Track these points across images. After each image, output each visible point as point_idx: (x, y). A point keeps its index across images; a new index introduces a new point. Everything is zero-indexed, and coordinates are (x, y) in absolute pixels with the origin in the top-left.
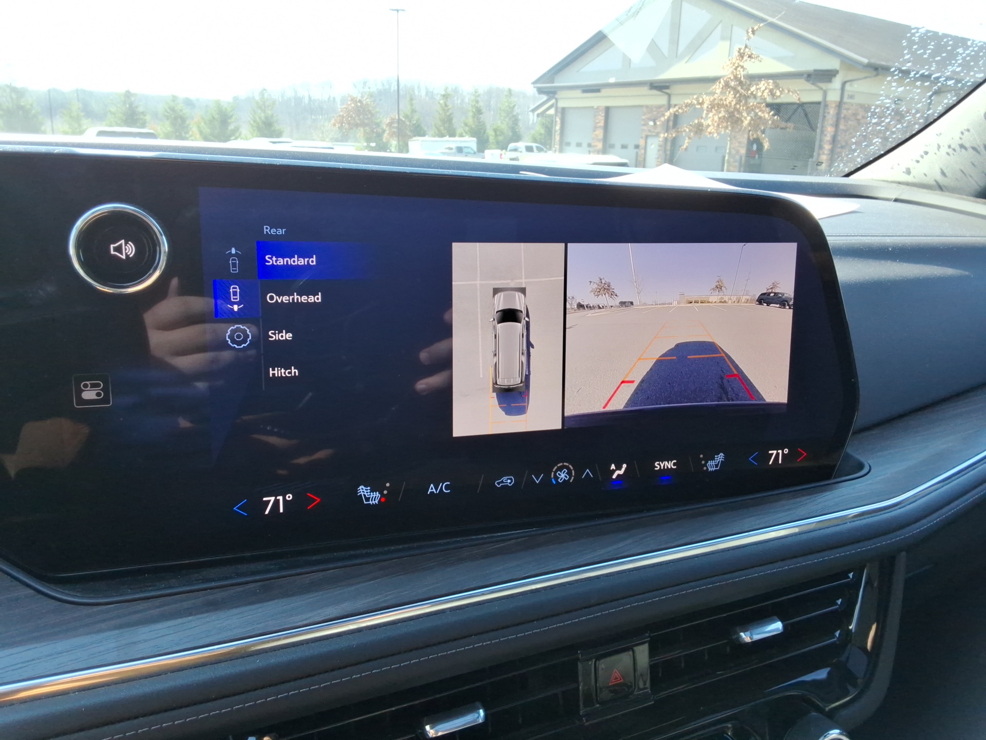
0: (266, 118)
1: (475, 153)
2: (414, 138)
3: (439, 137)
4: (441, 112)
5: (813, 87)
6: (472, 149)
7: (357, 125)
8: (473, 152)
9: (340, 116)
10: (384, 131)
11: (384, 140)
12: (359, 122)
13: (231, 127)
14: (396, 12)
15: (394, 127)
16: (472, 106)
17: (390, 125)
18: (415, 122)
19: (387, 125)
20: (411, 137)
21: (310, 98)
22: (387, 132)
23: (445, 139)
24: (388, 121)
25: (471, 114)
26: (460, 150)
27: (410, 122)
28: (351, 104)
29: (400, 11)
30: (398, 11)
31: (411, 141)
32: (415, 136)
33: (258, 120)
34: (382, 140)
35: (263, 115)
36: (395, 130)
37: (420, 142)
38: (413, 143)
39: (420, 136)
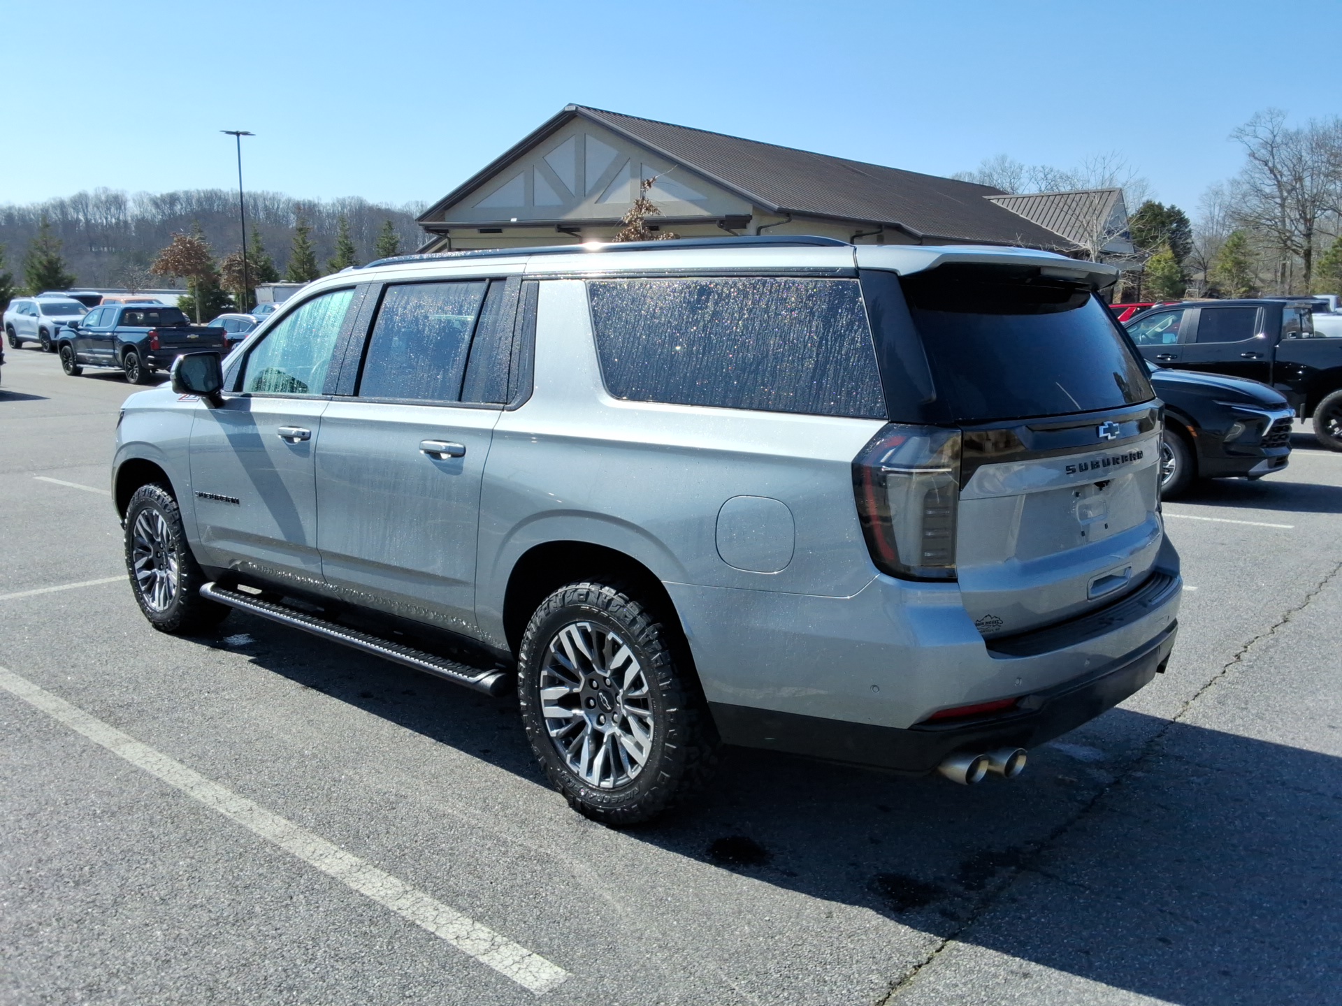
0: (50, 262)
2: (263, 284)
3: (298, 282)
4: (297, 251)
5: (728, 233)
7: (187, 272)
9: (162, 260)
10: (220, 276)
11: (221, 287)
12: (189, 267)
14: (235, 136)
15: (234, 271)
16: (340, 242)
17: (228, 268)
18: (263, 263)
19: (224, 268)
20: (258, 283)
21: (87, 221)
22: (225, 277)
24: (226, 263)
25: (339, 253)
27: (256, 263)
28: (177, 246)
29: (241, 136)
30: (238, 134)
31: (258, 288)
32: (264, 281)
33: (38, 266)
34: (219, 287)
35: (44, 259)
36: (236, 274)
37: (271, 289)
38: (262, 290)
39: (270, 281)
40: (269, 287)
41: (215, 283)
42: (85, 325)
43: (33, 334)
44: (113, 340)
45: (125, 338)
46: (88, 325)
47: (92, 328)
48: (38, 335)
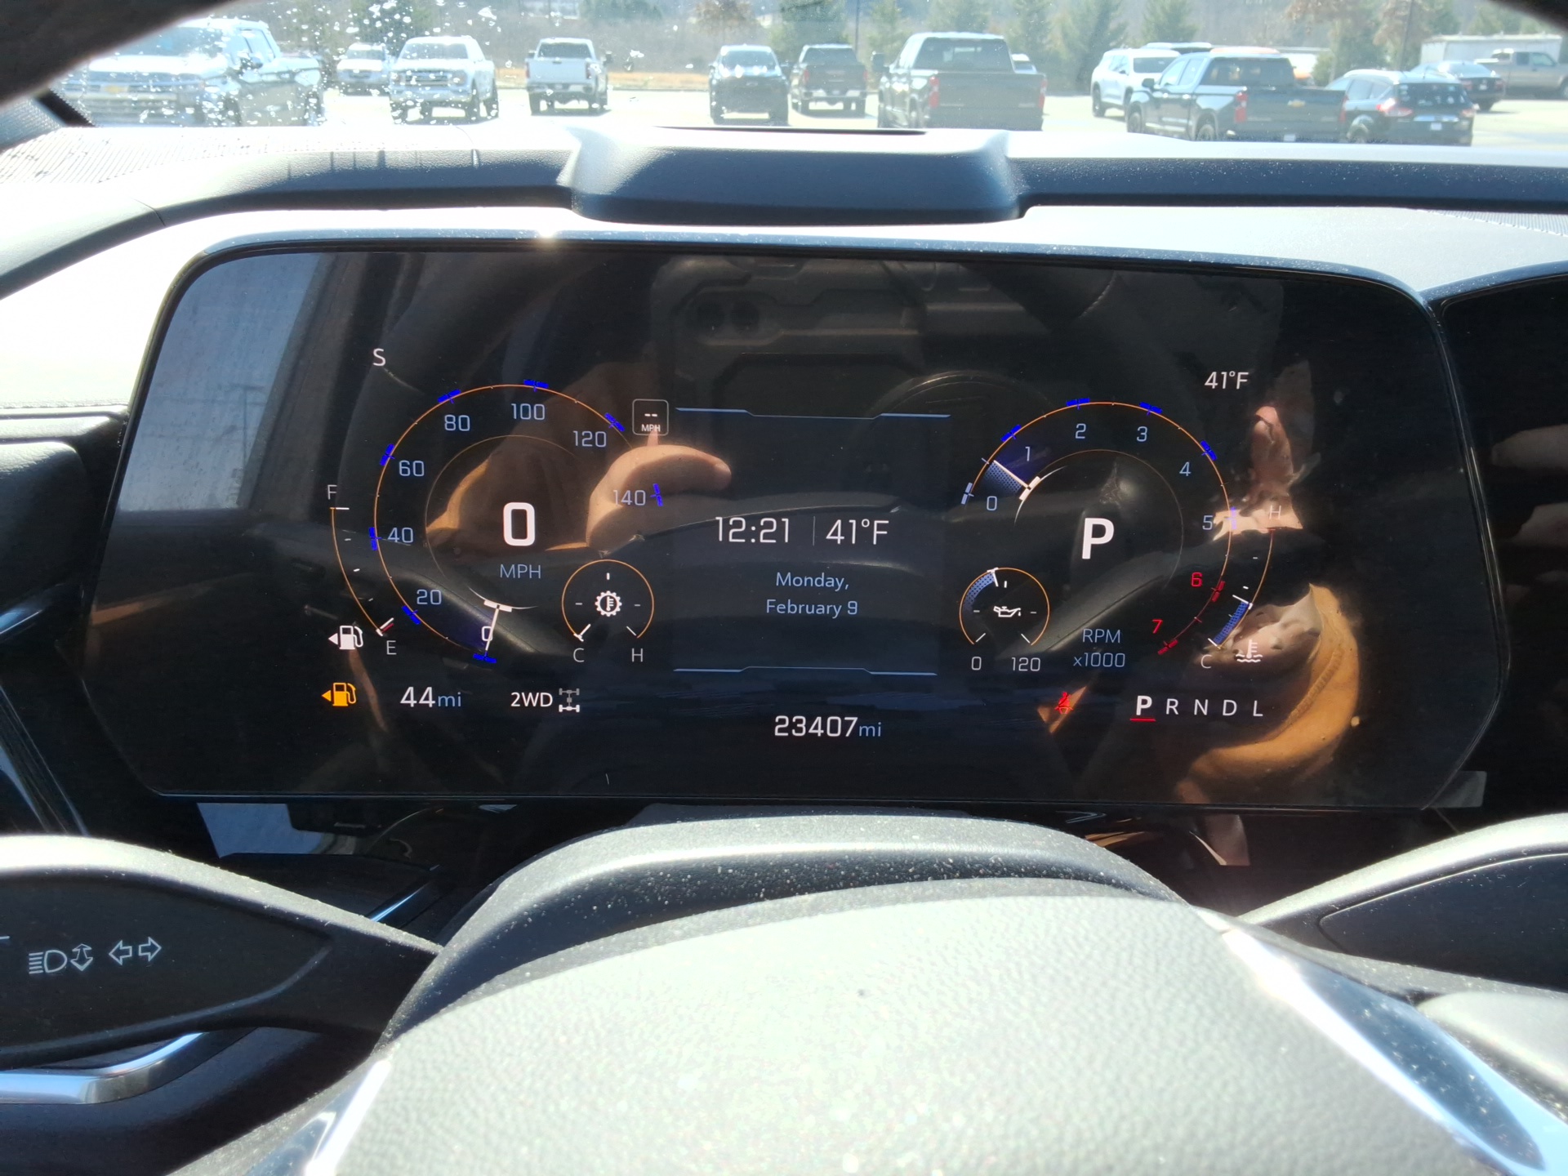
1: (1554, 65)
2: (1435, 38)
3: (1484, 33)
6: (1548, 56)
7: (1331, 16)
8: (1549, 63)
10: (1378, 25)
11: (1376, 42)
12: (1335, 9)
13: (1113, 25)
15: (1398, 18)
17: (1392, 13)
18: (1441, 6)
19: (1385, 14)
20: (1426, 36)
22: (1385, 26)
23: (1496, 37)
24: (1389, 6)
26: (1523, 59)
27: (1432, 6)
31: (1426, 43)
32: (1436, 33)
33: (1161, 11)
34: (1371, 41)
35: (1167, 2)
36: (1400, 22)
37: (1444, 44)
38: (1431, 46)
39: (1446, 32)
40: (1441, 41)
41: (1368, 33)
42: (1163, 83)
43: (1118, 97)
44: (1189, 105)
45: (1203, 103)
46: (1167, 84)
47: (1170, 89)
48: (1122, 99)
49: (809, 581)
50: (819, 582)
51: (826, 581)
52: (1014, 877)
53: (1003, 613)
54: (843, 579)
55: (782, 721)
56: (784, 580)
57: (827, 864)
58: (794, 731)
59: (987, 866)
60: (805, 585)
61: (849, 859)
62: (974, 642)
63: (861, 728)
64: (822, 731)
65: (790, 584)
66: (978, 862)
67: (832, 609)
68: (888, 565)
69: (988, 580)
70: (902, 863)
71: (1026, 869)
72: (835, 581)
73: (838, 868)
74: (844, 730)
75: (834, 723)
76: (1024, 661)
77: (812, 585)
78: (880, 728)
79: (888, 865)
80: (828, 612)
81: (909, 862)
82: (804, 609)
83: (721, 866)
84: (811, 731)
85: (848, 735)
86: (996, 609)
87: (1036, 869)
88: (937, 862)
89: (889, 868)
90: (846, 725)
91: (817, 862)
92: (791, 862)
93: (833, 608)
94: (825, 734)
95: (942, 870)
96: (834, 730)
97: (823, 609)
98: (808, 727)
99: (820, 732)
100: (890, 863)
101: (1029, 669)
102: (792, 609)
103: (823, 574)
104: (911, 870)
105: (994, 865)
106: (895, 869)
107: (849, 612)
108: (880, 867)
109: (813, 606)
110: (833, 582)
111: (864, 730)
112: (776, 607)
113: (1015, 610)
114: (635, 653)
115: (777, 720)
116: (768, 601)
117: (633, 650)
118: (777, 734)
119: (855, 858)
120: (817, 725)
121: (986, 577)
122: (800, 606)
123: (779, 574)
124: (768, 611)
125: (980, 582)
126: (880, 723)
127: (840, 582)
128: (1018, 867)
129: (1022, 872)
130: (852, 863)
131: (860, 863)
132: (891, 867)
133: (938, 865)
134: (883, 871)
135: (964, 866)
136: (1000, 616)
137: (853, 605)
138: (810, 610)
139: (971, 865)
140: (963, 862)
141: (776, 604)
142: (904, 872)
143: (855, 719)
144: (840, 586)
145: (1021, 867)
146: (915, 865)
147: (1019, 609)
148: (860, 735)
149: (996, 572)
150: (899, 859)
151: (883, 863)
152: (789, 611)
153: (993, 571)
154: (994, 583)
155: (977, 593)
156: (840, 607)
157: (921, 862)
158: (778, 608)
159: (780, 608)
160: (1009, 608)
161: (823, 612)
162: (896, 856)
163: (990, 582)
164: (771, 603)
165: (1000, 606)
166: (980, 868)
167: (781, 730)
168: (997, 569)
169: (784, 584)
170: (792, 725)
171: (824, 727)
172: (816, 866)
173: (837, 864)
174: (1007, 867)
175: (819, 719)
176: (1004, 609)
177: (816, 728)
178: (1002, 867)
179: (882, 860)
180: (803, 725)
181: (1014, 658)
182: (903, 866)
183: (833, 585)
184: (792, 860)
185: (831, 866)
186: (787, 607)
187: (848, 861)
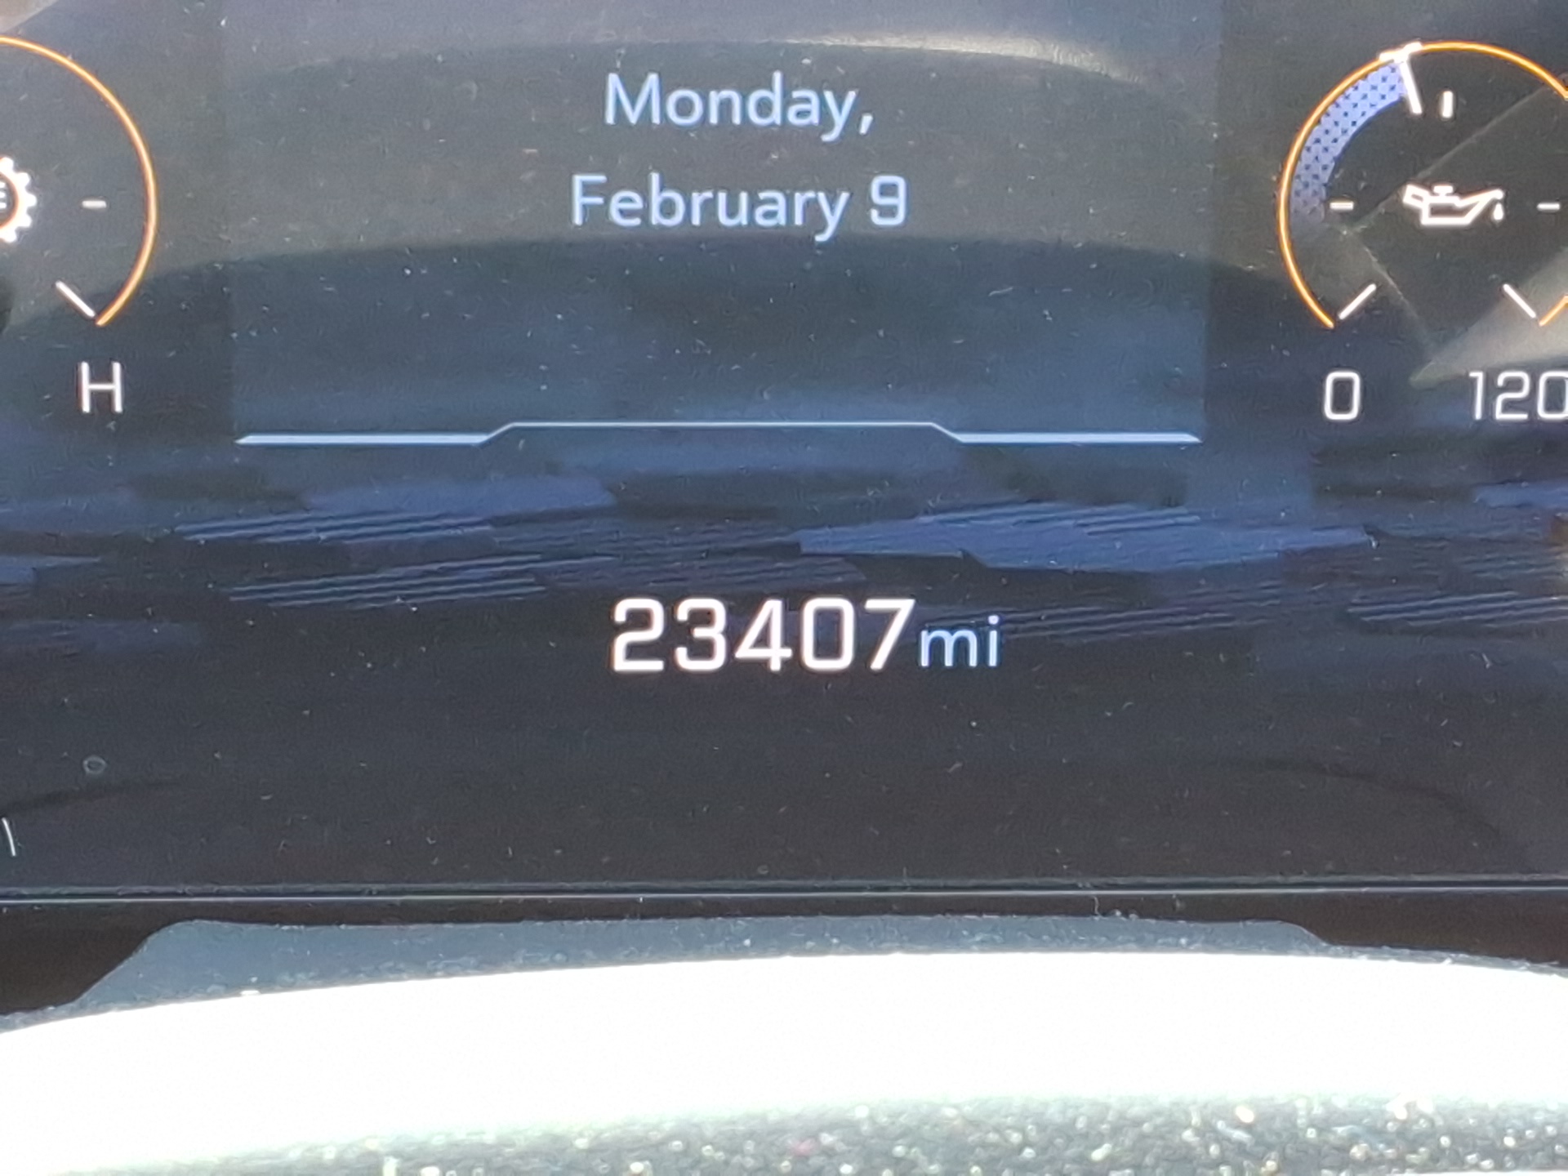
49: (726, 106)
50: (764, 107)
51: (787, 101)
52: (1476, 1167)
53: (1436, 211)
54: (851, 96)
55: (640, 620)
56: (633, 103)
57: (791, 1142)
58: (681, 653)
59: (1376, 1133)
60: (714, 119)
61: (872, 1119)
62: (1333, 315)
63: (926, 638)
64: (788, 653)
65: (656, 119)
66: (1344, 1118)
67: (812, 207)
68: (1021, 48)
69: (1383, 88)
70: (1067, 1132)
71: (1519, 1136)
72: (823, 103)
73: (829, 1152)
74: (866, 646)
75: (828, 623)
76: (1514, 385)
77: (737, 120)
78: (993, 636)
79: (1016, 1138)
80: (798, 220)
81: (1091, 1124)
82: (709, 207)
83: (396, 1154)
84: (745, 651)
85: (878, 663)
86: (1414, 196)
87: (1553, 1140)
88: (1195, 1120)
89: (1020, 1149)
90: (871, 628)
91: (751, 1135)
92: (656, 1136)
93: (816, 201)
94: (794, 664)
95: (1214, 1150)
96: (828, 645)
97: (781, 207)
98: (734, 637)
99: (776, 655)
100: (1022, 1131)
101: (1532, 412)
102: (668, 208)
103: (777, 77)
104: (1098, 1155)
105: (1403, 1131)
106: (1042, 1150)
107: (874, 214)
108: (984, 1145)
109: (744, 197)
110: (814, 107)
111: (937, 646)
112: (607, 202)
113: (1480, 201)
114: (94, 379)
115: (620, 615)
116: (578, 180)
117: (85, 368)
118: (621, 663)
119: (894, 1115)
120: (766, 630)
121: (1375, 78)
122: (697, 199)
123: (613, 80)
124: (578, 219)
125: (1355, 96)
126: (994, 620)
127: (840, 106)
128: (1490, 1131)
129: (1507, 1150)
130: (880, 1132)
131: (909, 1134)
132: (1026, 1143)
133: (1198, 1132)
134: (994, 1160)
135: (1295, 1135)
136: (1427, 220)
137: (888, 190)
138: (732, 212)
139: (1320, 1131)
140: (1291, 1118)
141: (606, 191)
142: (1074, 1161)
143: (903, 607)
144: (840, 120)
145: (1502, 1133)
146: (1116, 1131)
147: (1498, 194)
148: (925, 661)
149: (1419, 64)
150: (1054, 1114)
151: (997, 1129)
152: (656, 218)
153: (1400, 57)
154: (1402, 103)
155: (1343, 141)
156: (844, 197)
157: (1137, 1123)
158: (615, 205)
159: (622, 209)
160: (1461, 192)
161: (781, 219)
162: (1046, 1105)
163: (1392, 98)
164: (588, 189)
165: (1428, 184)
166: (1353, 1139)
167: (634, 651)
168: (1416, 47)
169: (633, 117)
170: (677, 633)
171: (792, 637)
172: (750, 1146)
173: (827, 1139)
174: (1453, 1134)
175: (773, 609)
176: (1444, 194)
177: (763, 640)
178: (1432, 1134)
179: (995, 1120)
180: (714, 632)
181: (1479, 376)
182: (1069, 1140)
183: (814, 118)
184: (656, 1128)
185: (804, 1147)
186: (646, 199)
187: (865, 1128)
